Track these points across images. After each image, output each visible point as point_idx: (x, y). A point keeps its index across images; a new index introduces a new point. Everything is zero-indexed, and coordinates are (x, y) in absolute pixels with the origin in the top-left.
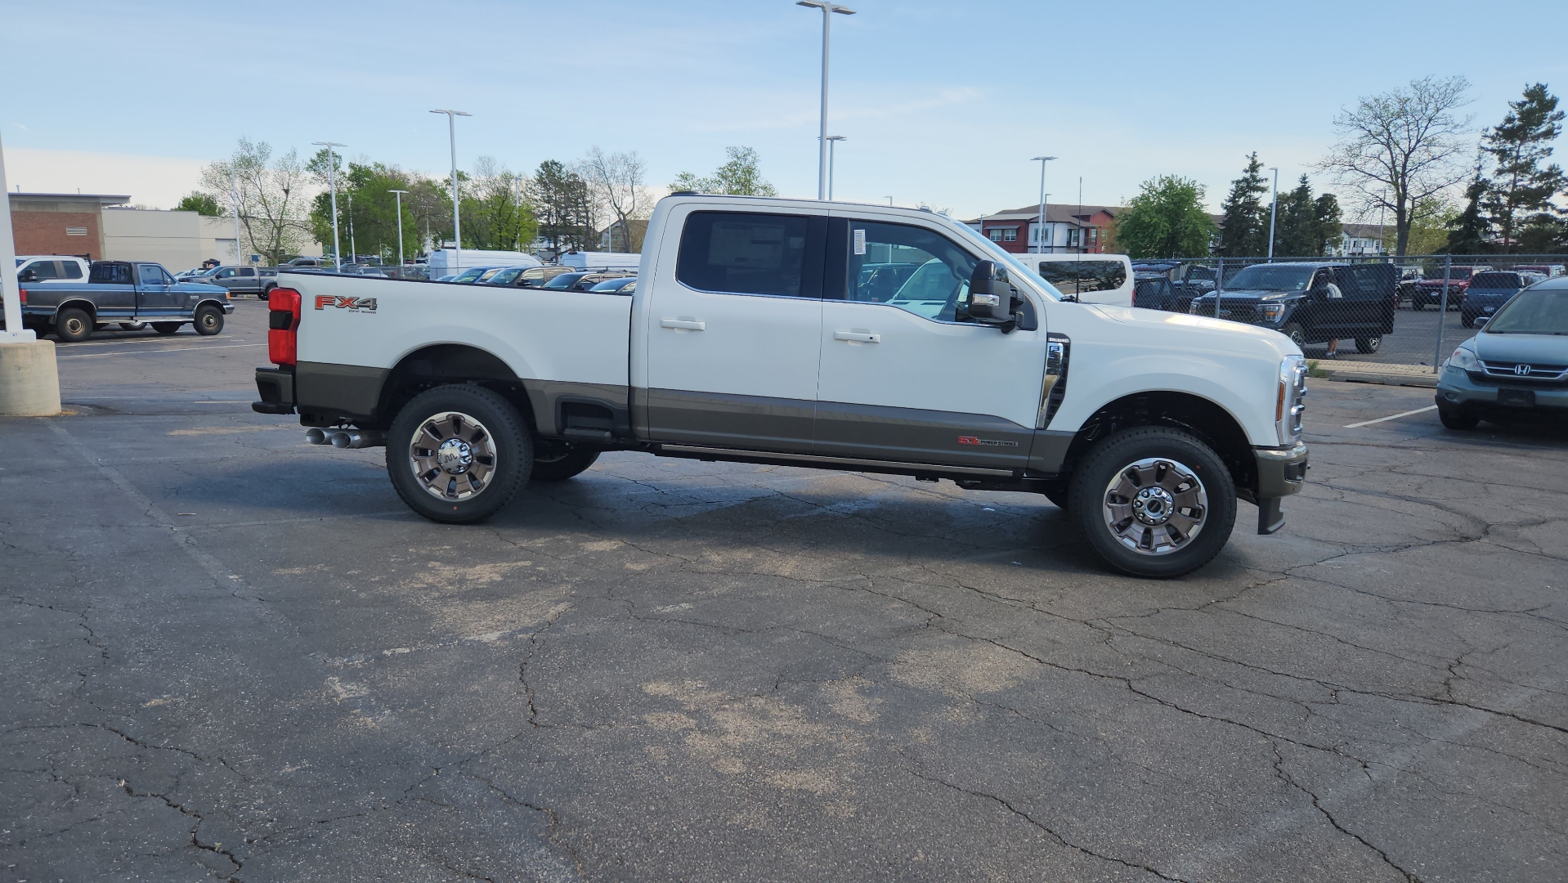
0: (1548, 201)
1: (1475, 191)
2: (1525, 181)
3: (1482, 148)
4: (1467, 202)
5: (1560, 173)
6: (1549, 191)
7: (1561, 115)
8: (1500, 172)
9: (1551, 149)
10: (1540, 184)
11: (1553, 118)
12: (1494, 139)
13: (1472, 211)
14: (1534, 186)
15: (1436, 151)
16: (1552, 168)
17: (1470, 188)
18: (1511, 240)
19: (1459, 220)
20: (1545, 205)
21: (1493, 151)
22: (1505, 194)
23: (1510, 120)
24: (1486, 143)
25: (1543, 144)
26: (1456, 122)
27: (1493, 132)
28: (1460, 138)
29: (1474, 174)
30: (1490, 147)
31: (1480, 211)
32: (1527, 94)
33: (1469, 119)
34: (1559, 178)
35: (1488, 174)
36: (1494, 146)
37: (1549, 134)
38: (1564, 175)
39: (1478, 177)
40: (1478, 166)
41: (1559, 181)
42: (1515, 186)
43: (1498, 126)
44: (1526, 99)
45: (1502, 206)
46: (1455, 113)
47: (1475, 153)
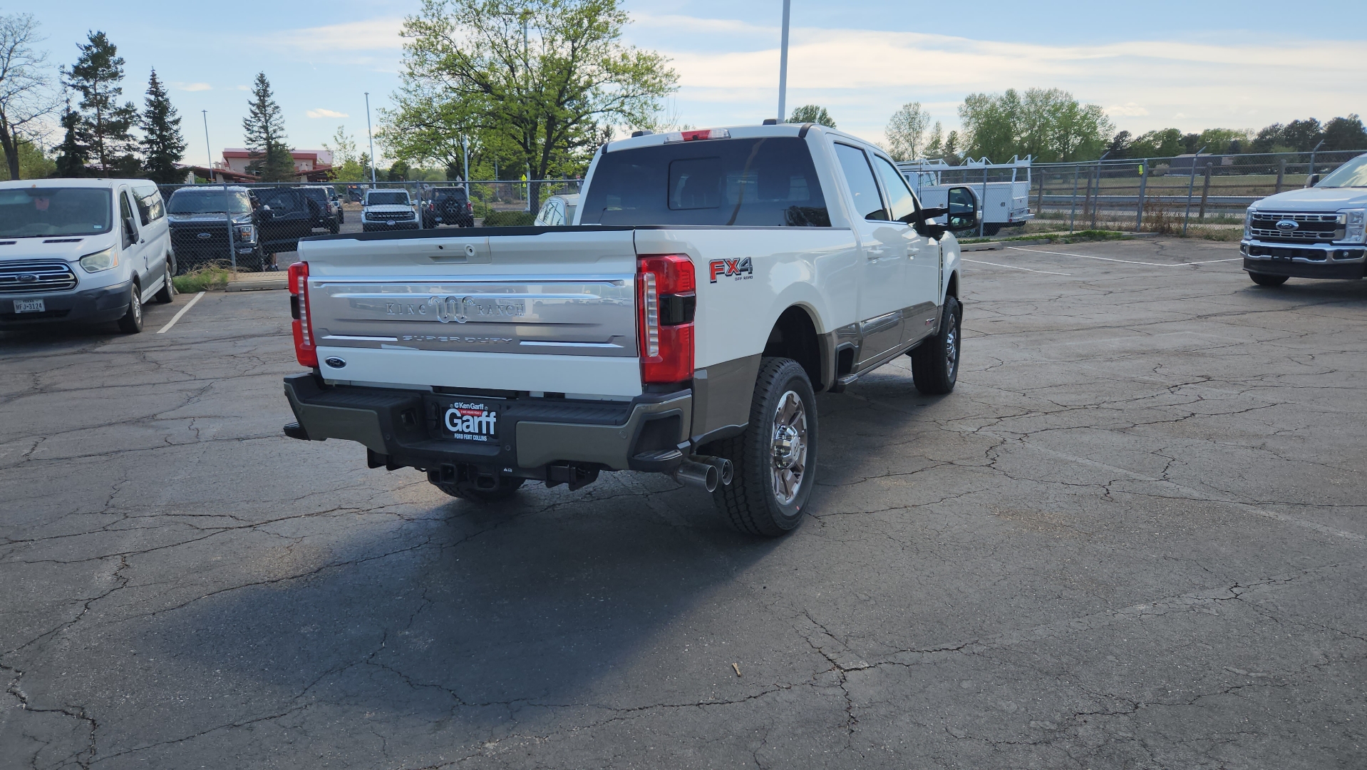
0: (128, 132)
1: (70, 120)
2: (106, 114)
3: (64, 83)
4: (65, 131)
5: (134, 110)
6: (126, 125)
7: (121, 61)
8: (83, 106)
9: (120, 89)
10: (118, 119)
11: (116, 63)
12: (73, 76)
13: (70, 137)
14: (114, 119)
15: (21, 81)
16: (128, 105)
17: (63, 119)
18: (107, 166)
19: (61, 147)
20: (127, 136)
21: (74, 86)
22: (91, 125)
23: (82, 61)
24: (66, 78)
25: (112, 85)
26: (36, 57)
27: (71, 70)
28: (43, 72)
29: (65, 106)
30: (72, 82)
31: (78, 140)
32: (92, 40)
33: (44, 55)
34: (133, 114)
35: (75, 107)
36: (73, 82)
37: (115, 76)
38: (138, 112)
39: (68, 109)
40: (65, 99)
41: (133, 117)
42: (99, 119)
43: (75, 65)
44: (91, 44)
45: (91, 136)
46: (35, 48)
47: (60, 87)
